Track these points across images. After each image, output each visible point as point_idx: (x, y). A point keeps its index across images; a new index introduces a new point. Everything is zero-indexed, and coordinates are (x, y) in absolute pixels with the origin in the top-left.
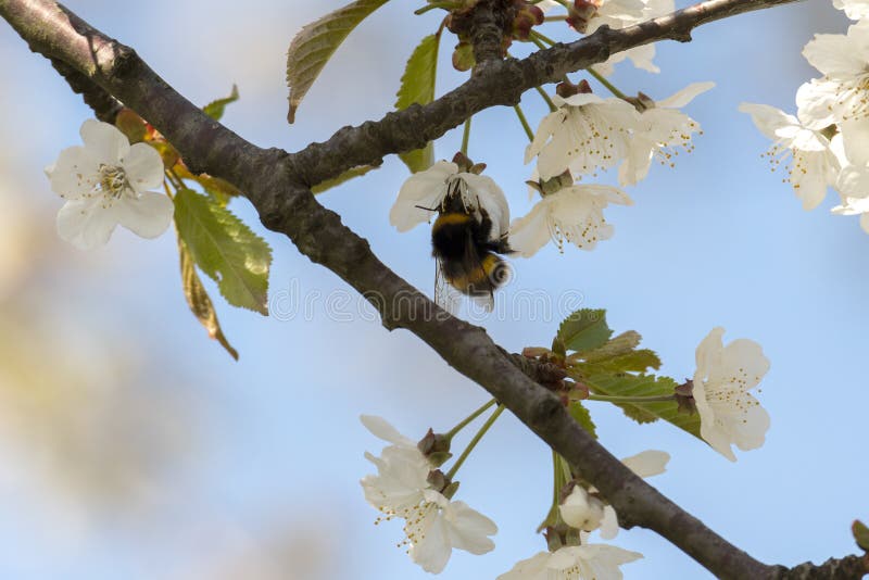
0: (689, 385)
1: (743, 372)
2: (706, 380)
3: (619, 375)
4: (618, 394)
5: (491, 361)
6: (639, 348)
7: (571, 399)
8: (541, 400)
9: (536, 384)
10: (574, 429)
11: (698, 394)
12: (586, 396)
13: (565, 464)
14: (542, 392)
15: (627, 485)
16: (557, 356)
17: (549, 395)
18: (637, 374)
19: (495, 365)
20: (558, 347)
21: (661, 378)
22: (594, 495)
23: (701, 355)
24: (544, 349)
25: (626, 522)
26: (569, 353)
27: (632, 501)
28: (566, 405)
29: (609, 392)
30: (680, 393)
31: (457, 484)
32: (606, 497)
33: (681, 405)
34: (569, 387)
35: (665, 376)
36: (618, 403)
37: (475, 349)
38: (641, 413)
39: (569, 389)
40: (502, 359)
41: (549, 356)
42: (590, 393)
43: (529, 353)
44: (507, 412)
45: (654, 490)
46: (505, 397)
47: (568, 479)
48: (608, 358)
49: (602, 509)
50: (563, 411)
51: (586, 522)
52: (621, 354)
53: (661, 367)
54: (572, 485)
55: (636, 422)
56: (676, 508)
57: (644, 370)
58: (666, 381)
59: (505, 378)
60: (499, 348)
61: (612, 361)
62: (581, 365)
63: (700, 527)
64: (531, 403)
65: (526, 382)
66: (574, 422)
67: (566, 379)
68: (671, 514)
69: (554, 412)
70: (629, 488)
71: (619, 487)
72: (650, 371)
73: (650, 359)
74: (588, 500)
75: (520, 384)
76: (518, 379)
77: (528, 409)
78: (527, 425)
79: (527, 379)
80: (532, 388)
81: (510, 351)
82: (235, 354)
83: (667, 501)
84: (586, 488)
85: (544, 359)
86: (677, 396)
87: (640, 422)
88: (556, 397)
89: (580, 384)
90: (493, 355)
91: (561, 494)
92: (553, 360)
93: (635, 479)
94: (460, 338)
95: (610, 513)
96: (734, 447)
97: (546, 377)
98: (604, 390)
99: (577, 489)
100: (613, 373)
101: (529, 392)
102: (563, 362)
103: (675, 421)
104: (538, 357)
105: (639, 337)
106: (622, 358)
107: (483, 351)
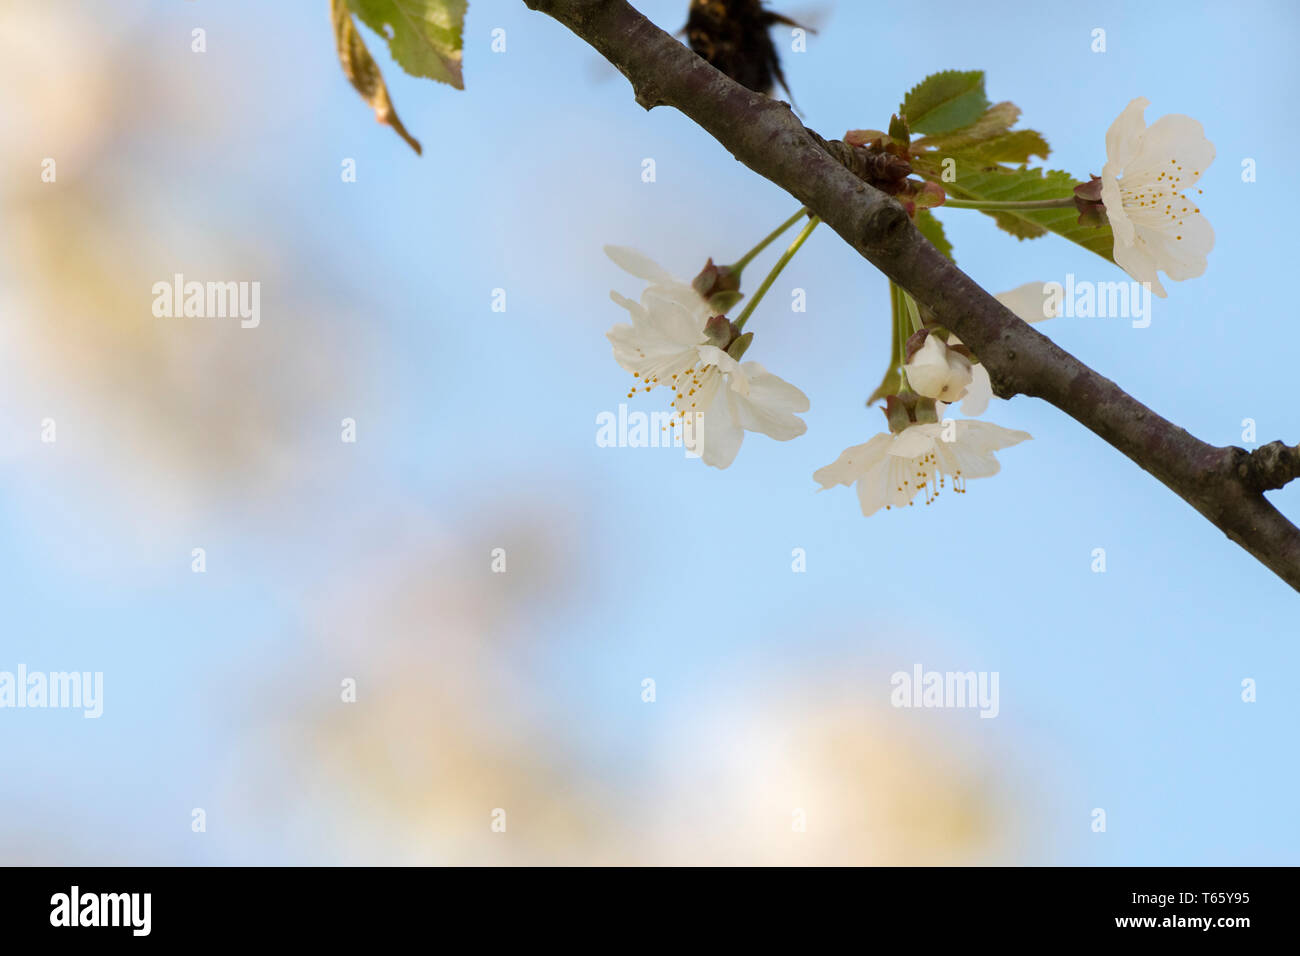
0: (1095, 184)
1: (1176, 165)
2: (1119, 177)
3: (989, 169)
4: (988, 198)
5: (799, 152)
6: (1018, 127)
7: (918, 206)
8: (876, 208)
9: (866, 185)
10: (925, 250)
11: (1109, 197)
12: (942, 202)
13: (911, 303)
14: (877, 197)
15: (1005, 333)
16: (897, 142)
17: (886, 202)
18: (1015, 166)
19: (804, 158)
20: (898, 129)
21: (1051, 172)
22: (956, 348)
23: (1112, 139)
24: (878, 133)
25: (1004, 388)
26: (914, 137)
27: (1013, 357)
28: (912, 216)
29: (973, 195)
30: (1084, 196)
31: (750, 335)
32: (972, 350)
33: (1082, 213)
34: (915, 189)
35: (1057, 169)
36: (988, 210)
37: (776, 134)
38: (1019, 224)
39: (916, 191)
40: (816, 149)
41: (885, 143)
42: (948, 197)
43: (854, 139)
44: (823, 227)
45: (1046, 340)
46: (821, 206)
47: (917, 325)
48: (972, 144)
49: (969, 368)
50: (908, 225)
51: (945, 389)
52: (992, 137)
53: (1051, 157)
54: (923, 335)
55: (1014, 238)
56: (1080, 364)
57: (1024, 159)
58: (1060, 176)
59: (820, 177)
60: (810, 132)
61: (978, 148)
62: (932, 155)
63: (1116, 393)
64: (860, 213)
65: (852, 182)
66: (925, 240)
67: (912, 176)
68: (1073, 374)
69: (894, 225)
70: (1008, 337)
71: (992, 336)
72: (1035, 162)
73: (1034, 143)
74: (948, 357)
75: (844, 186)
76: (841, 179)
77: (856, 224)
78: (855, 247)
79: (854, 177)
80: (862, 192)
81: (827, 137)
82: (416, 146)
83: (1065, 355)
84: (944, 339)
85: (877, 148)
86: (1077, 201)
87: (1021, 237)
88: (898, 204)
89: (932, 184)
90: (802, 143)
91: (905, 346)
92: (890, 148)
93: (1017, 323)
94: (752, 119)
95: (980, 374)
96: (1162, 275)
97: (881, 174)
98: (965, 190)
99: (930, 339)
100: (979, 167)
101: (856, 197)
102: (905, 151)
103: (1073, 236)
104: (868, 145)
105: (1018, 111)
106: (993, 143)
107: (787, 137)
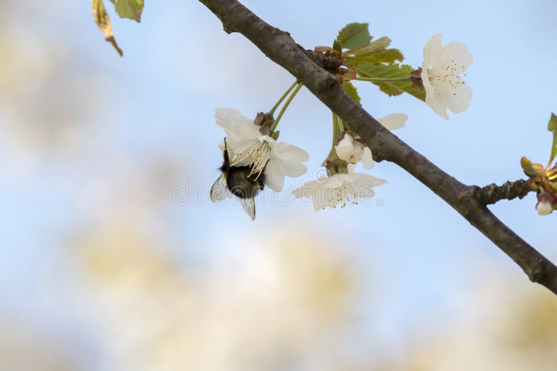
0: (420, 71)
1: (454, 63)
2: (430, 68)
3: (376, 64)
4: (375, 76)
5: (293, 53)
6: (389, 48)
7: (345, 79)
8: (325, 78)
9: (321, 69)
10: (345, 97)
11: (424, 76)
12: (354, 78)
13: (340, 121)
14: (326, 74)
15: (378, 133)
16: (337, 52)
17: (329, 76)
18: (387, 64)
19: (295, 56)
20: (337, 46)
21: (403, 66)
22: (358, 140)
23: (426, 52)
24: (328, 47)
25: (378, 157)
26: (344, 50)
27: (381, 144)
28: (341, 83)
29: (371, 76)
30: (415, 76)
31: (278, 132)
32: (364, 141)
33: (414, 83)
34: (343, 72)
35: (406, 64)
36: (376, 83)
37: (283, 46)
38: (390, 89)
39: (344, 73)
40: (300, 52)
41: (331, 52)
42: (357, 76)
43: (318, 50)
44: (304, 88)
45: (396, 137)
46: (303, 78)
47: (342, 129)
48: (369, 54)
49: (362, 149)
50: (338, 86)
51: (352, 157)
52: (378, 51)
53: (404, 61)
54: (344, 134)
55: (387, 95)
56: (410, 148)
57: (393, 61)
58: (407, 67)
59: (301, 64)
60: (299, 46)
61: (372, 56)
62: (352, 58)
63: (425, 161)
64: (318, 80)
65: (315, 67)
66: (346, 93)
67: (342, 67)
68: (407, 152)
69: (332, 86)
70: (379, 136)
71: (373, 135)
72: (397, 62)
73: (397, 55)
74: (354, 143)
75: (311, 69)
76: (310, 66)
77: (316, 85)
78: (316, 95)
79: (316, 65)
80: (319, 71)
81: (306, 48)
82: (121, 52)
83: (404, 144)
84: (352, 136)
85: (328, 54)
86: (412, 78)
87: (390, 95)
88: (334, 77)
89: (351, 70)
90: (294, 50)
91: (338, 139)
92: (334, 54)
93: (384, 130)
94: (273, 39)
95: (368, 152)
96: (449, 111)
97: (329, 65)
98: (366, 73)
99: (346, 135)
100: (372, 63)
101: (317, 73)
102: (340, 55)
103: (412, 93)
104: (324, 53)
105: (390, 41)
106: (378, 54)
107: (288, 47)
